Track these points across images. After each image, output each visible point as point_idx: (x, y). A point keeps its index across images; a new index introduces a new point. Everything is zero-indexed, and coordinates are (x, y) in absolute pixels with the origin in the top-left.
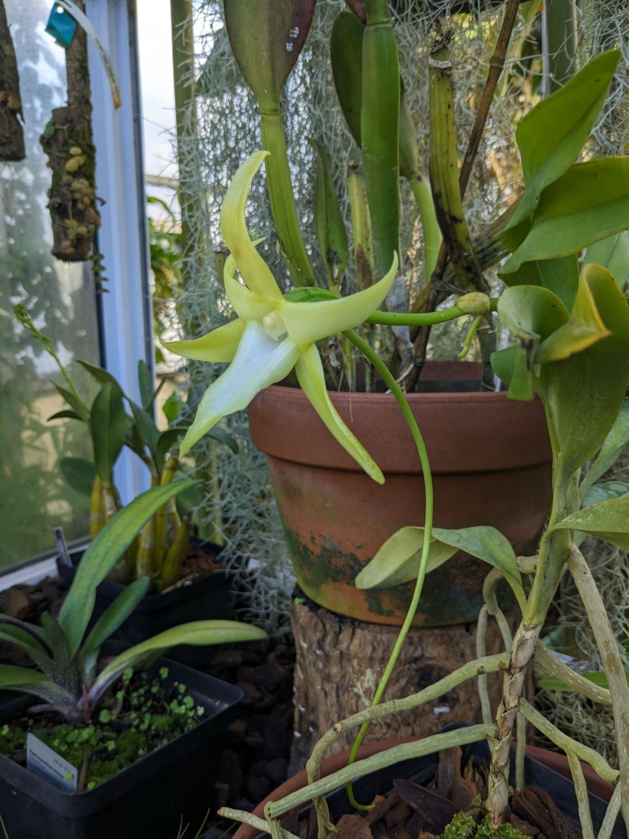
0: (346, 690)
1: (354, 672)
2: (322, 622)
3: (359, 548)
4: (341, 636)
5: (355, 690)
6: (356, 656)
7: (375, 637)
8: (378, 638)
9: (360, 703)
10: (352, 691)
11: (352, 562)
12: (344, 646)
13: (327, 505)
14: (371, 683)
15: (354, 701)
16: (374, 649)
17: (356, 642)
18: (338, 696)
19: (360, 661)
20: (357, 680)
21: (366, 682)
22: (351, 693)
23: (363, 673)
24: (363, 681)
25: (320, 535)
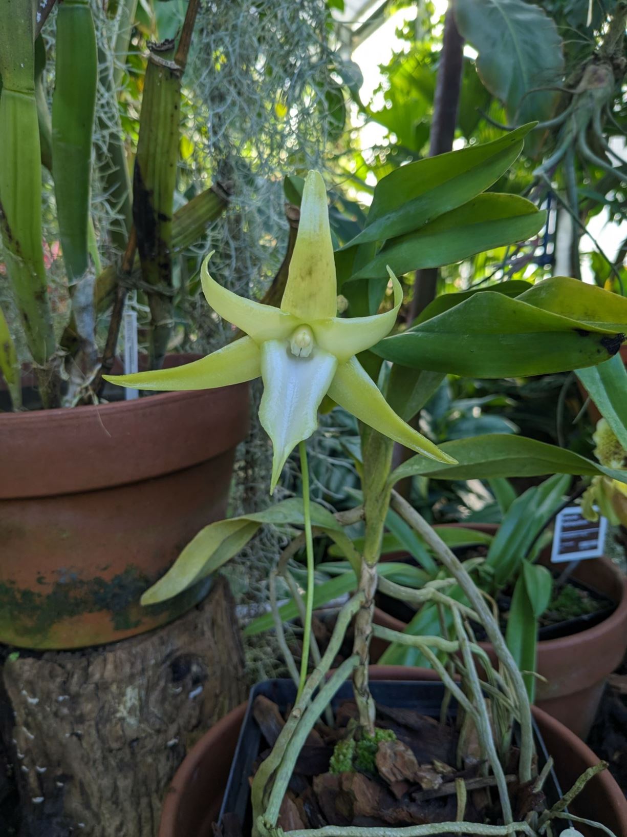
0: (108, 720)
1: (114, 698)
2: (60, 665)
3: (105, 569)
4: (91, 669)
5: (118, 715)
6: (113, 681)
7: (130, 653)
8: (134, 652)
9: (125, 725)
10: (115, 717)
11: (96, 588)
12: (97, 676)
13: (64, 536)
14: (133, 700)
15: (119, 726)
16: (133, 665)
17: (110, 667)
18: (98, 731)
19: (120, 682)
20: (119, 703)
21: (129, 701)
22: (114, 721)
23: (123, 694)
24: (125, 702)
25: (53, 572)
